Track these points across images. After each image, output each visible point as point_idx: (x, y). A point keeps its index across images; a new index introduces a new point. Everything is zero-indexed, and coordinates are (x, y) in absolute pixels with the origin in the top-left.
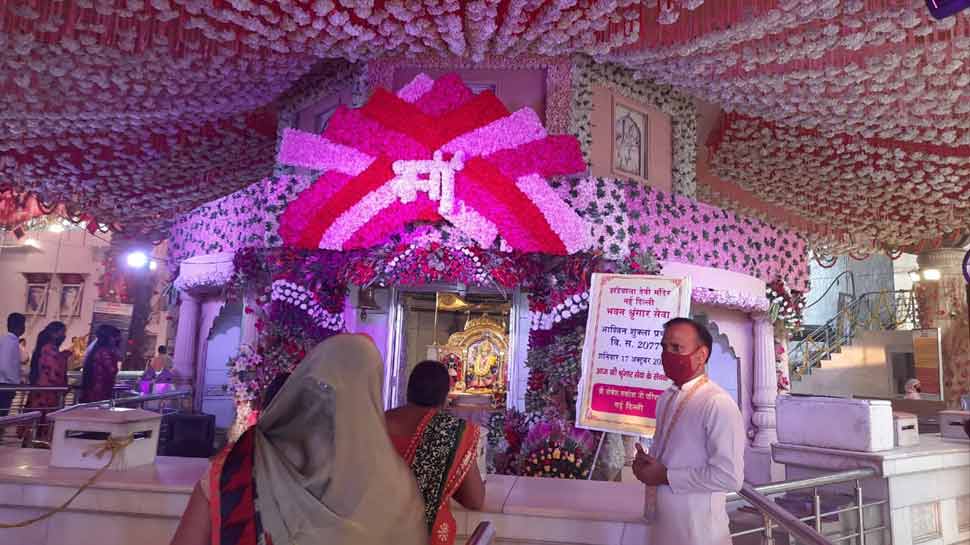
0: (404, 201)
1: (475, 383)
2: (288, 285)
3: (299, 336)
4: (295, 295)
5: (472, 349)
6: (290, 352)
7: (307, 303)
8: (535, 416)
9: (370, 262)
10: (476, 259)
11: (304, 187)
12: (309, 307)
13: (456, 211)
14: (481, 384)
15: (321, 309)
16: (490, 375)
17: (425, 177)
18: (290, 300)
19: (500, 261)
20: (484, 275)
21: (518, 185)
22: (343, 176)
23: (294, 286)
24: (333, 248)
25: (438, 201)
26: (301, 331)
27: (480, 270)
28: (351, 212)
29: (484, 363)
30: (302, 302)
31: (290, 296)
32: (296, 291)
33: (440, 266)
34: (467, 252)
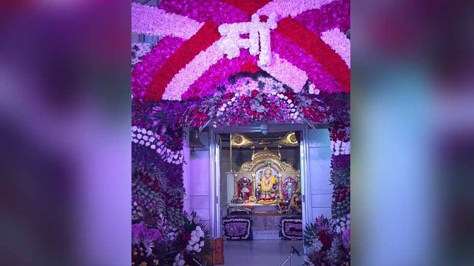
0: (230, 57)
1: (264, 196)
2: (139, 130)
3: (152, 171)
4: (145, 138)
5: (258, 172)
6: (145, 183)
7: (156, 144)
8: (340, 221)
9: (204, 108)
10: (290, 101)
11: (145, 52)
12: (157, 147)
13: (273, 63)
14: (268, 197)
15: (166, 148)
16: (274, 190)
17: (245, 36)
18: (142, 143)
19: (310, 102)
20: (297, 113)
21: (323, 38)
22: (178, 39)
23: (144, 131)
24: (174, 99)
25: (258, 56)
26: (153, 166)
27: (294, 110)
28: (186, 69)
29: (269, 183)
30: (151, 144)
31: (142, 139)
32: (147, 135)
33: (261, 109)
34: (282, 96)
